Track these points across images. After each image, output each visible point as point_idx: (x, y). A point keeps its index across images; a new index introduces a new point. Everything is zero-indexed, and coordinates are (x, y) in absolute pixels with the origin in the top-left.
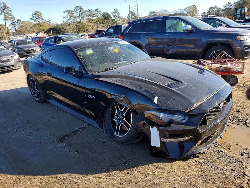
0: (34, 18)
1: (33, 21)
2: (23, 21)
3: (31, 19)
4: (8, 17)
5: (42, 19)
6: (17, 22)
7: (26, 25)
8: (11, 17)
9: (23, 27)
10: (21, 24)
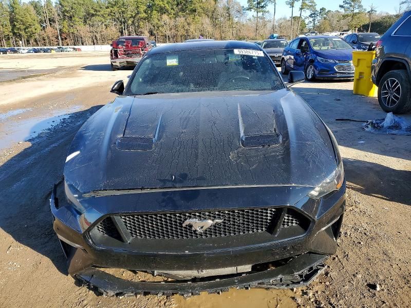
0: (347, 6)
1: (342, 11)
2: (329, 11)
3: (341, 6)
4: (307, 5)
5: (360, 6)
6: (320, 13)
7: (332, 16)
8: (310, 4)
9: (327, 21)
10: (325, 16)
